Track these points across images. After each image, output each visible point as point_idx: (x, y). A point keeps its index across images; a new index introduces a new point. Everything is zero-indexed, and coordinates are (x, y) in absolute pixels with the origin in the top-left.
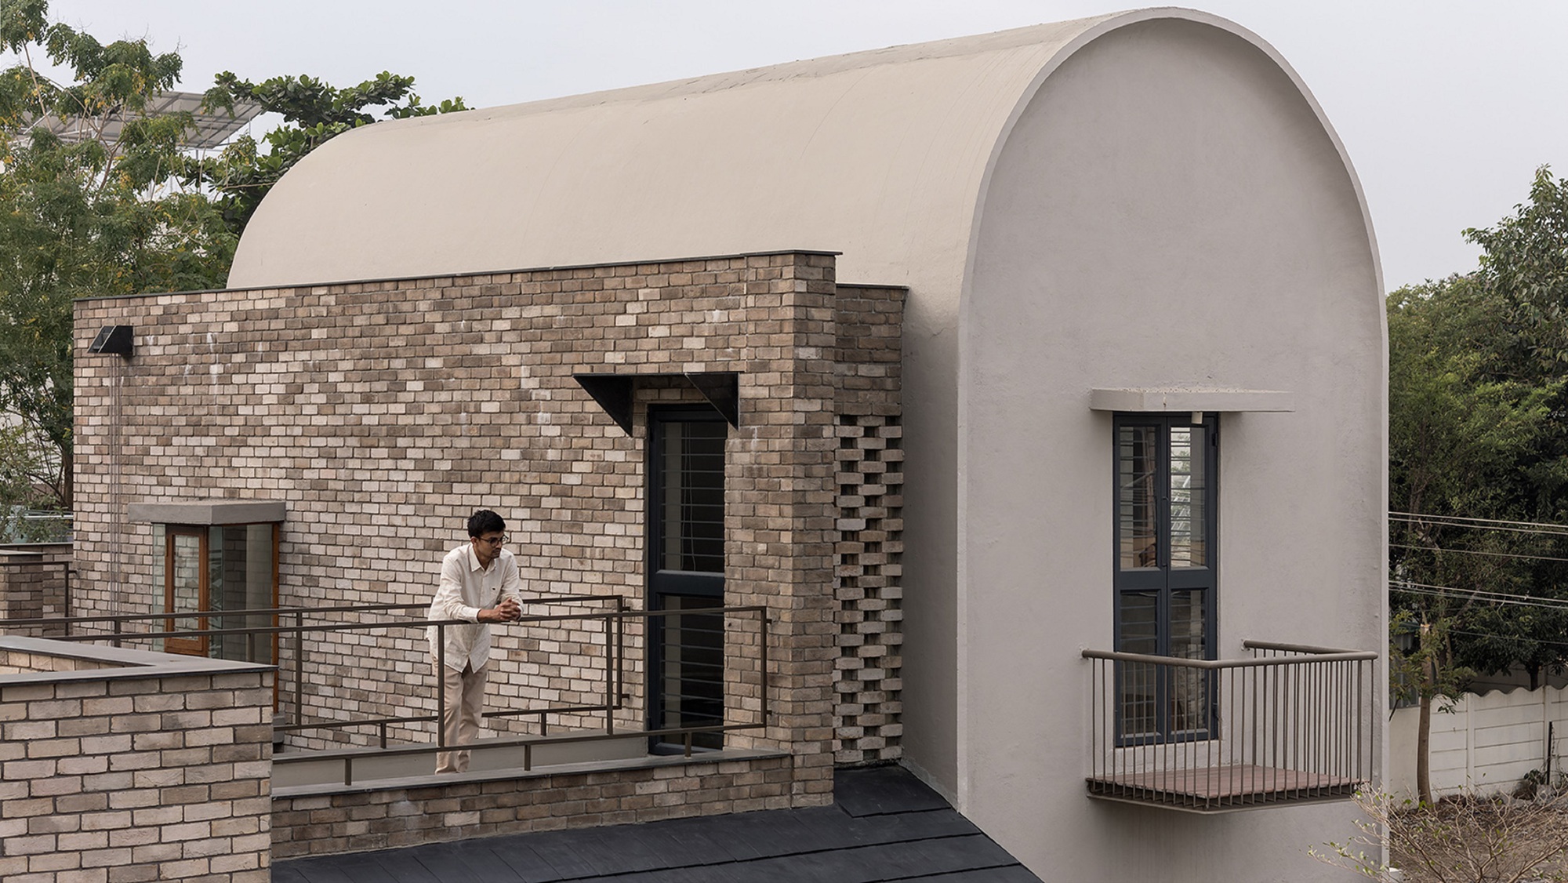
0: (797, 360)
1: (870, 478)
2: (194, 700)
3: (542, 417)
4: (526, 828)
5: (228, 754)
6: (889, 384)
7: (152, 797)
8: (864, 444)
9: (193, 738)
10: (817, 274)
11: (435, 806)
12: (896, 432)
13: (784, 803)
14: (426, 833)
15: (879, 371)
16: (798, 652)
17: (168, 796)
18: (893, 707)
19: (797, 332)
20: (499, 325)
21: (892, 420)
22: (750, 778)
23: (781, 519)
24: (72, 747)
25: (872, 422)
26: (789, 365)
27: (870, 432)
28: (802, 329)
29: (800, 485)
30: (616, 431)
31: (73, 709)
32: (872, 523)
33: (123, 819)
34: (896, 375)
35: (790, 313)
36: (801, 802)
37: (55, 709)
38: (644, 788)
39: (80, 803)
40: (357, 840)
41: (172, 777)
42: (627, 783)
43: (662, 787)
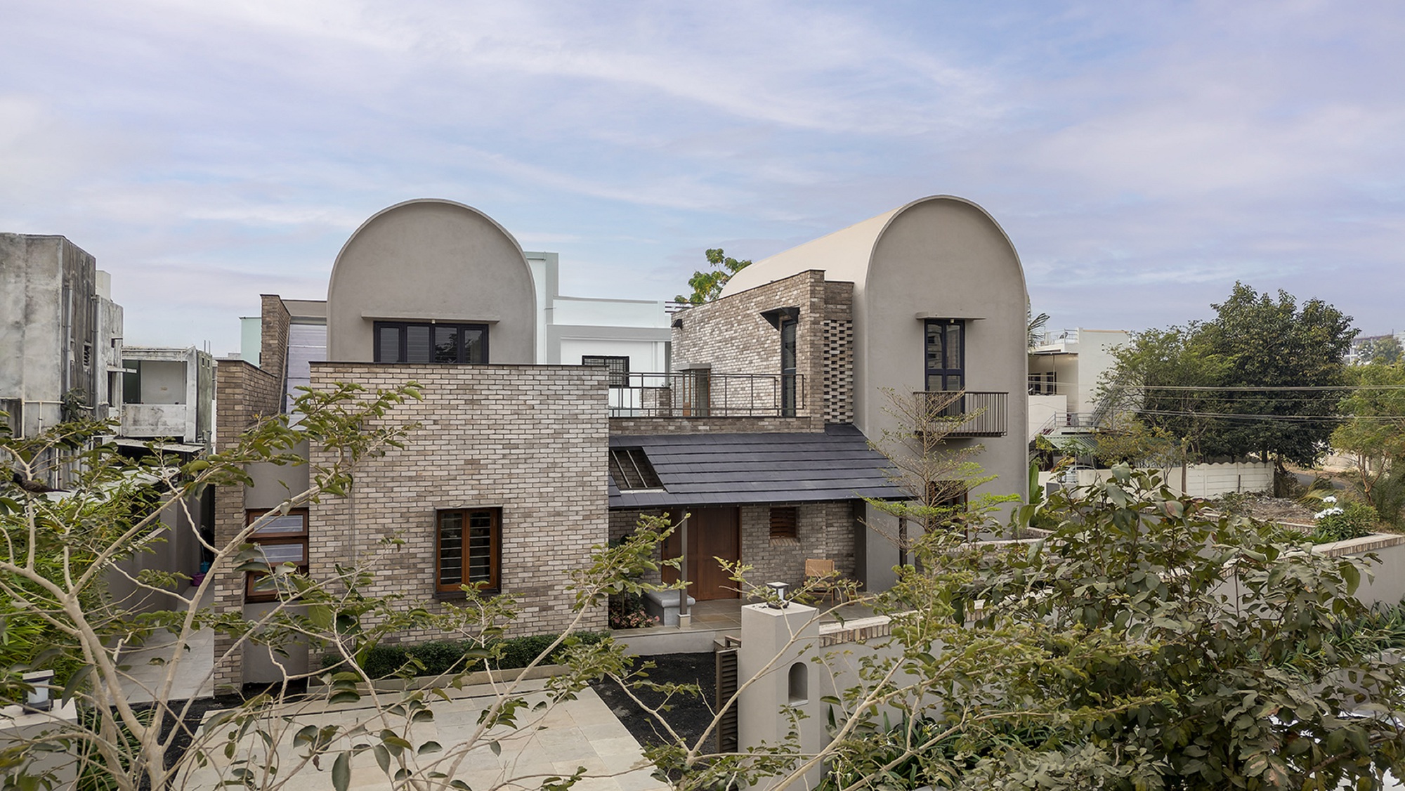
0: (811, 302)
1: (841, 339)
2: (586, 373)
3: (761, 329)
4: (724, 432)
5: (597, 387)
6: (848, 311)
7: (575, 397)
8: (839, 329)
9: (586, 383)
10: (818, 277)
11: (695, 423)
12: (850, 325)
13: (808, 431)
14: (693, 431)
15: (845, 307)
16: (812, 387)
17: (579, 397)
18: (850, 407)
19: (811, 294)
20: (753, 304)
21: (849, 322)
22: (796, 423)
23: (807, 348)
24: (552, 383)
25: (842, 322)
26: (809, 303)
27: (841, 325)
28: (813, 293)
29: (812, 338)
30: (775, 330)
31: (553, 373)
32: (842, 352)
33: (567, 402)
34: (850, 308)
35: (809, 288)
36: (813, 431)
37: (548, 372)
38: (761, 423)
39: (555, 397)
40: (672, 431)
41: (581, 393)
42: (756, 421)
43: (767, 423)
